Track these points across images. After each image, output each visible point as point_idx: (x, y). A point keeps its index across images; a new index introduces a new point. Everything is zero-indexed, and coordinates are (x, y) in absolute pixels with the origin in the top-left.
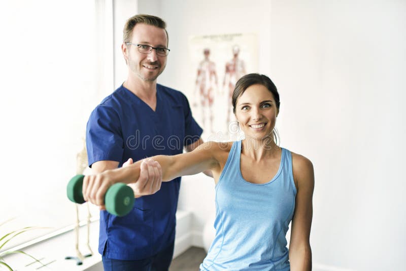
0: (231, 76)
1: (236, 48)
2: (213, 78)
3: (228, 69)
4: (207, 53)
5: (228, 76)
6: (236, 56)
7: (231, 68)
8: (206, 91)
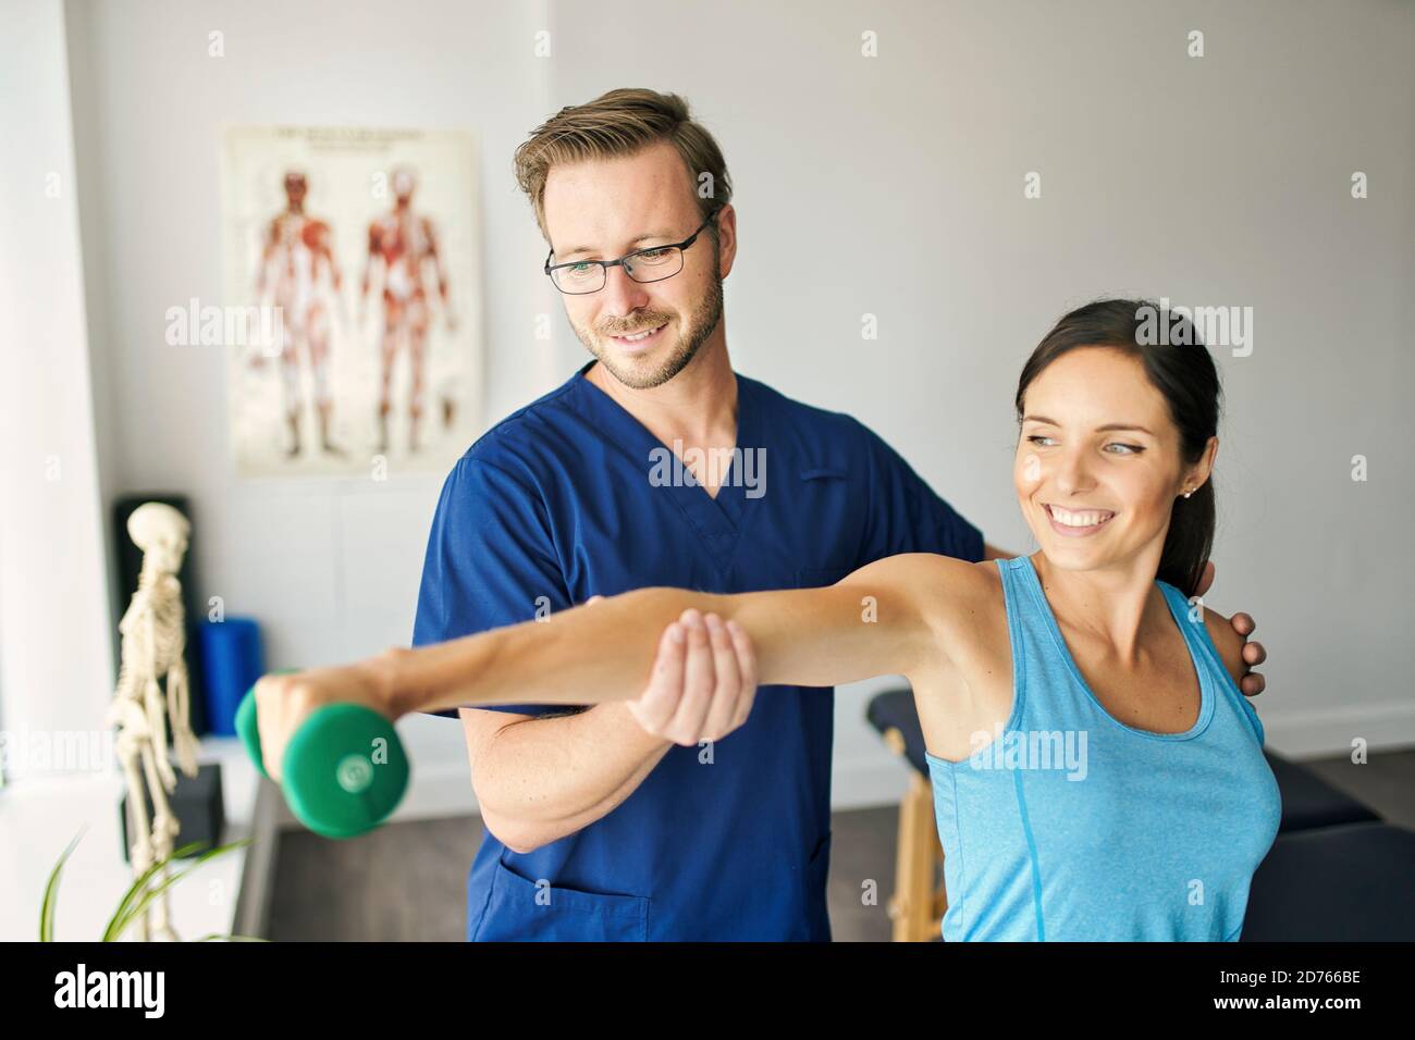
0: (390, 261)
1: (403, 181)
2: (324, 270)
3: (376, 244)
4: (296, 188)
5: (379, 264)
6: (403, 202)
7: (388, 240)
8: (298, 317)
